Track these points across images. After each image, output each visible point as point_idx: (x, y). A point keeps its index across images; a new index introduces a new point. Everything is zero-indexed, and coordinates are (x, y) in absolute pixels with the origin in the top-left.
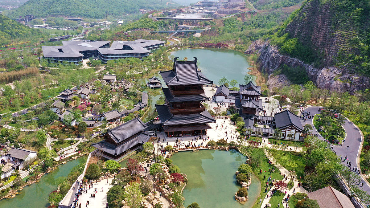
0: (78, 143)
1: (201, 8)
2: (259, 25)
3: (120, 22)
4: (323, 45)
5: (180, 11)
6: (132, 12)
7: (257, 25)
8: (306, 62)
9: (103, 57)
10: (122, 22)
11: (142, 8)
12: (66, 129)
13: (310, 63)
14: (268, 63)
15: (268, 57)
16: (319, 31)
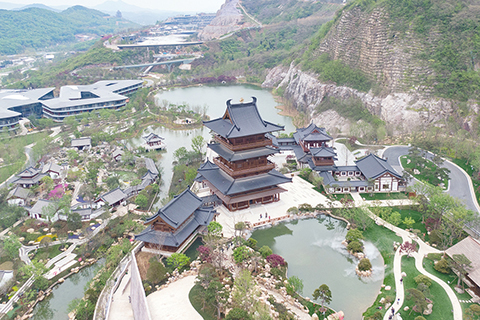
0: (72, 247)
1: (175, 27)
2: (272, 46)
3: (48, 57)
4: (380, 66)
5: (146, 34)
6: (65, 40)
7: (268, 46)
8: (360, 90)
9: (53, 113)
10: (52, 57)
11: (78, 32)
12: (46, 229)
13: (366, 91)
14: (305, 97)
15: (302, 89)
16: (370, 48)
